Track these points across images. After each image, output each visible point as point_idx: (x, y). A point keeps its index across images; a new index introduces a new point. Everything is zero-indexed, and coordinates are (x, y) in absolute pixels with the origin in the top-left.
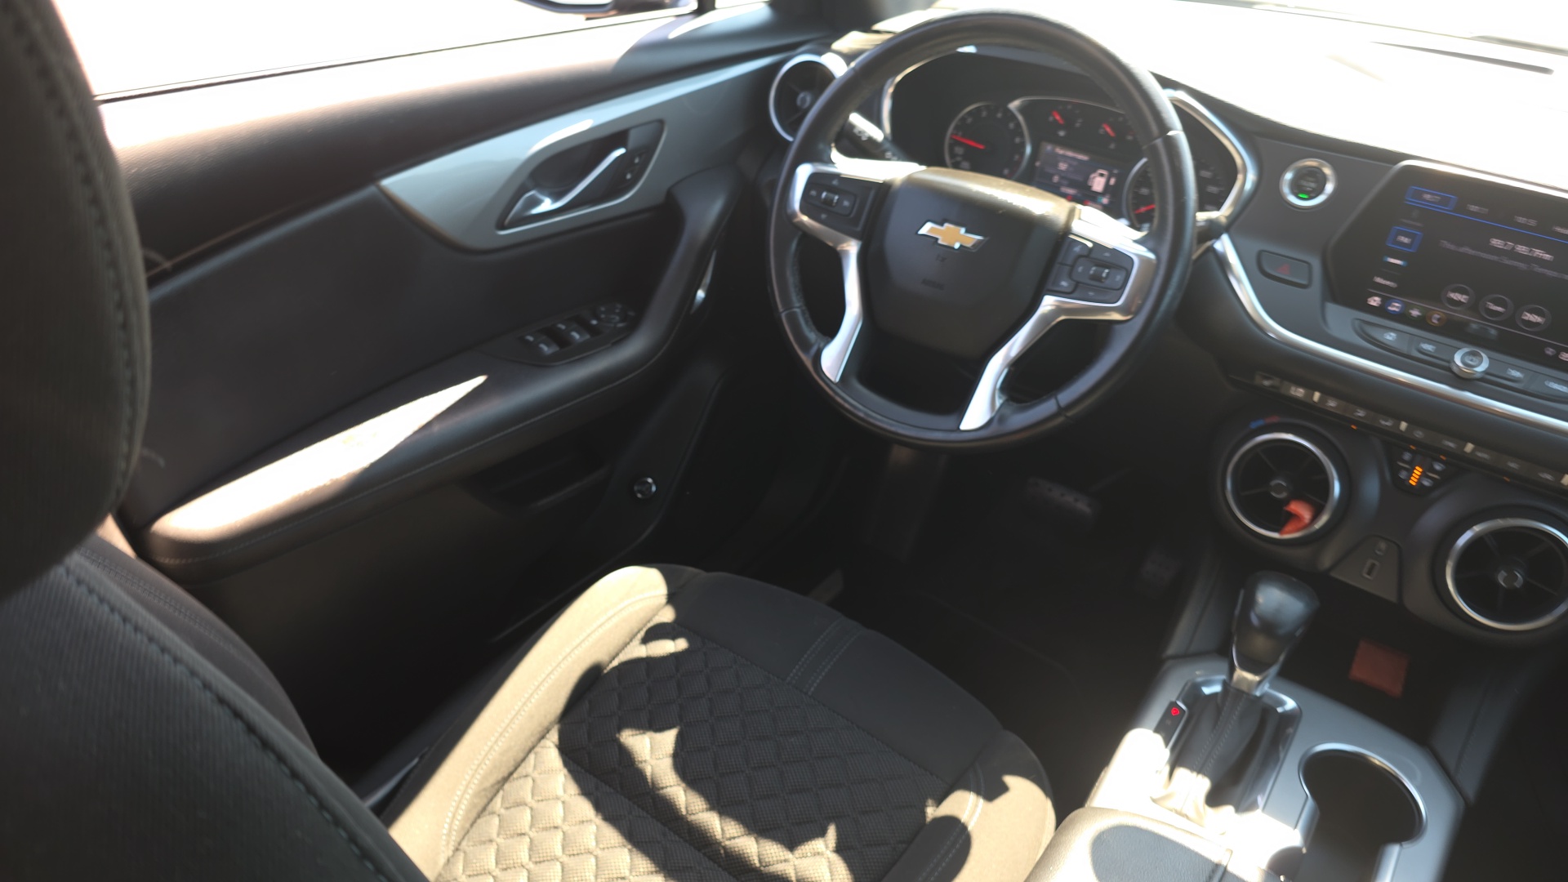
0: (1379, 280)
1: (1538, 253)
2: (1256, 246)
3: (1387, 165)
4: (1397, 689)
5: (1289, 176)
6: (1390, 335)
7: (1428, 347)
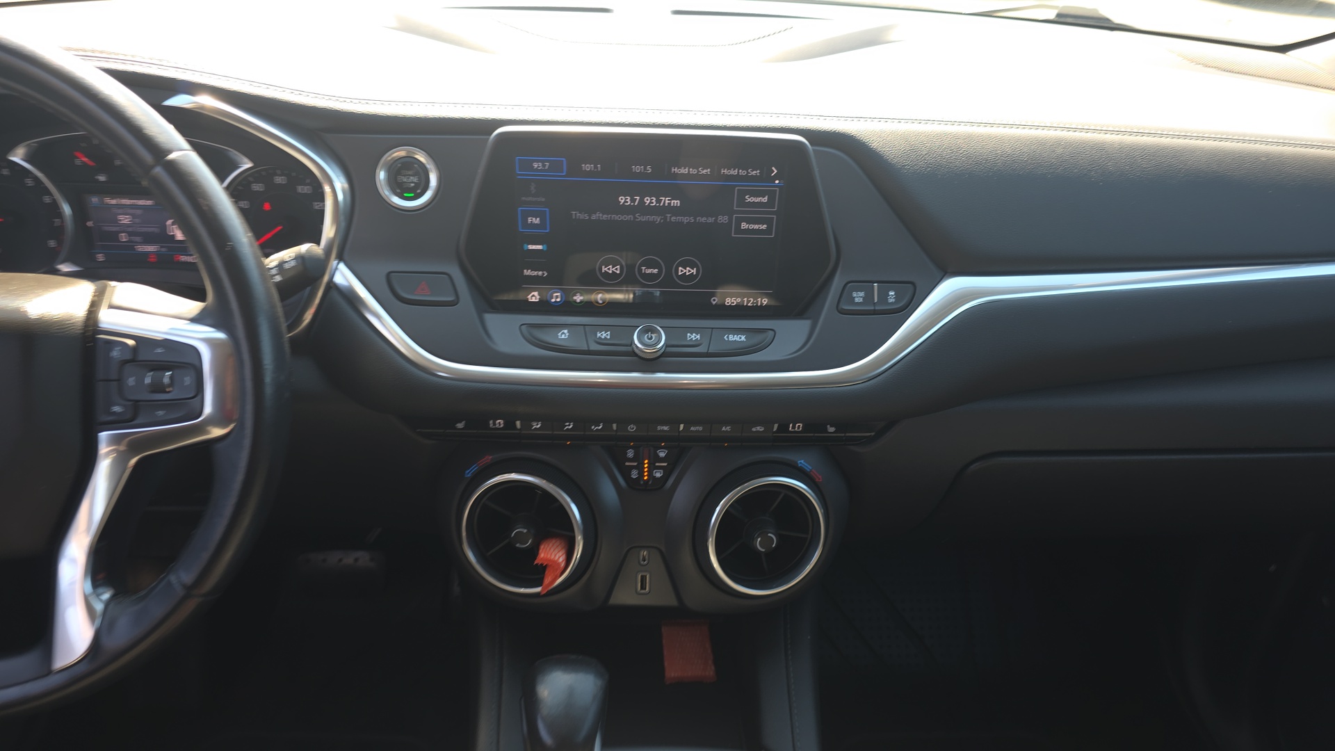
0: (527, 272)
1: (666, 201)
2: (381, 269)
3: (485, 137)
4: (710, 672)
5: (382, 175)
6: (563, 333)
7: (604, 335)
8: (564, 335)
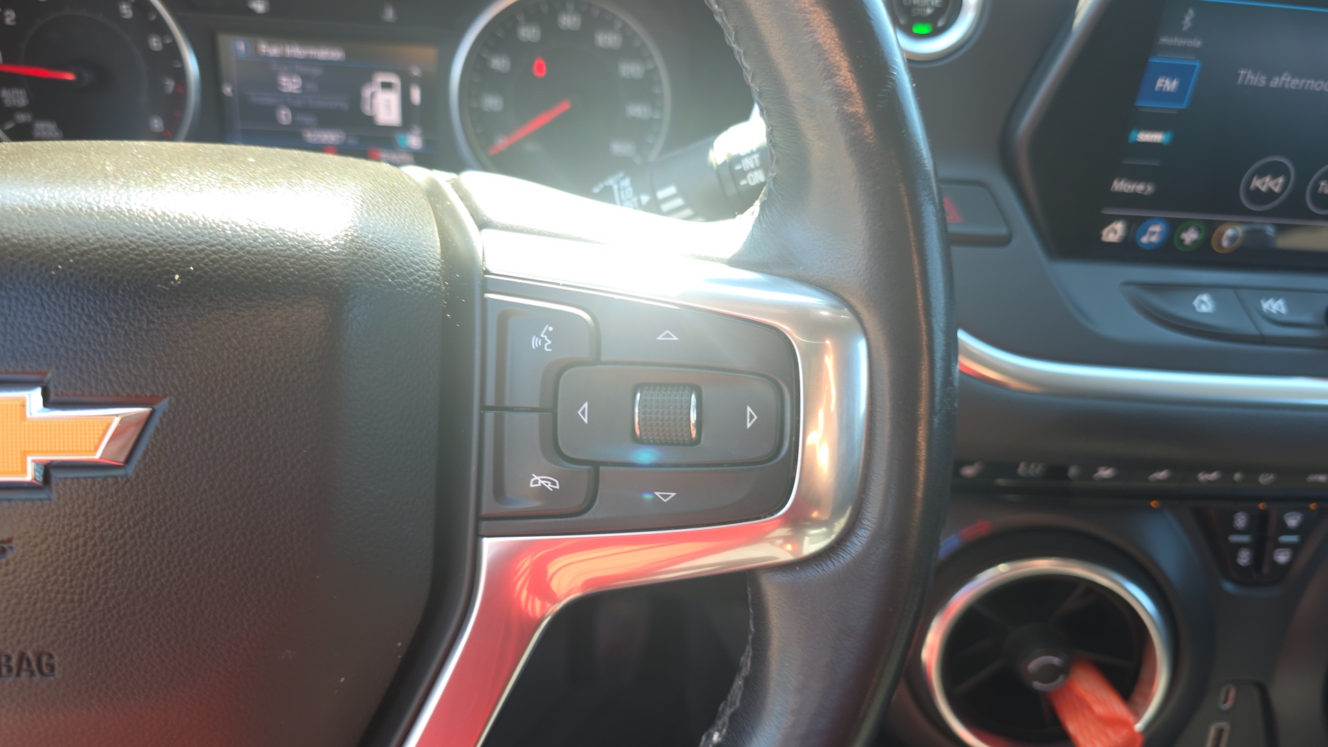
0: (1120, 186)
6: (1202, 302)
7: (1274, 306)
8: (1204, 304)
